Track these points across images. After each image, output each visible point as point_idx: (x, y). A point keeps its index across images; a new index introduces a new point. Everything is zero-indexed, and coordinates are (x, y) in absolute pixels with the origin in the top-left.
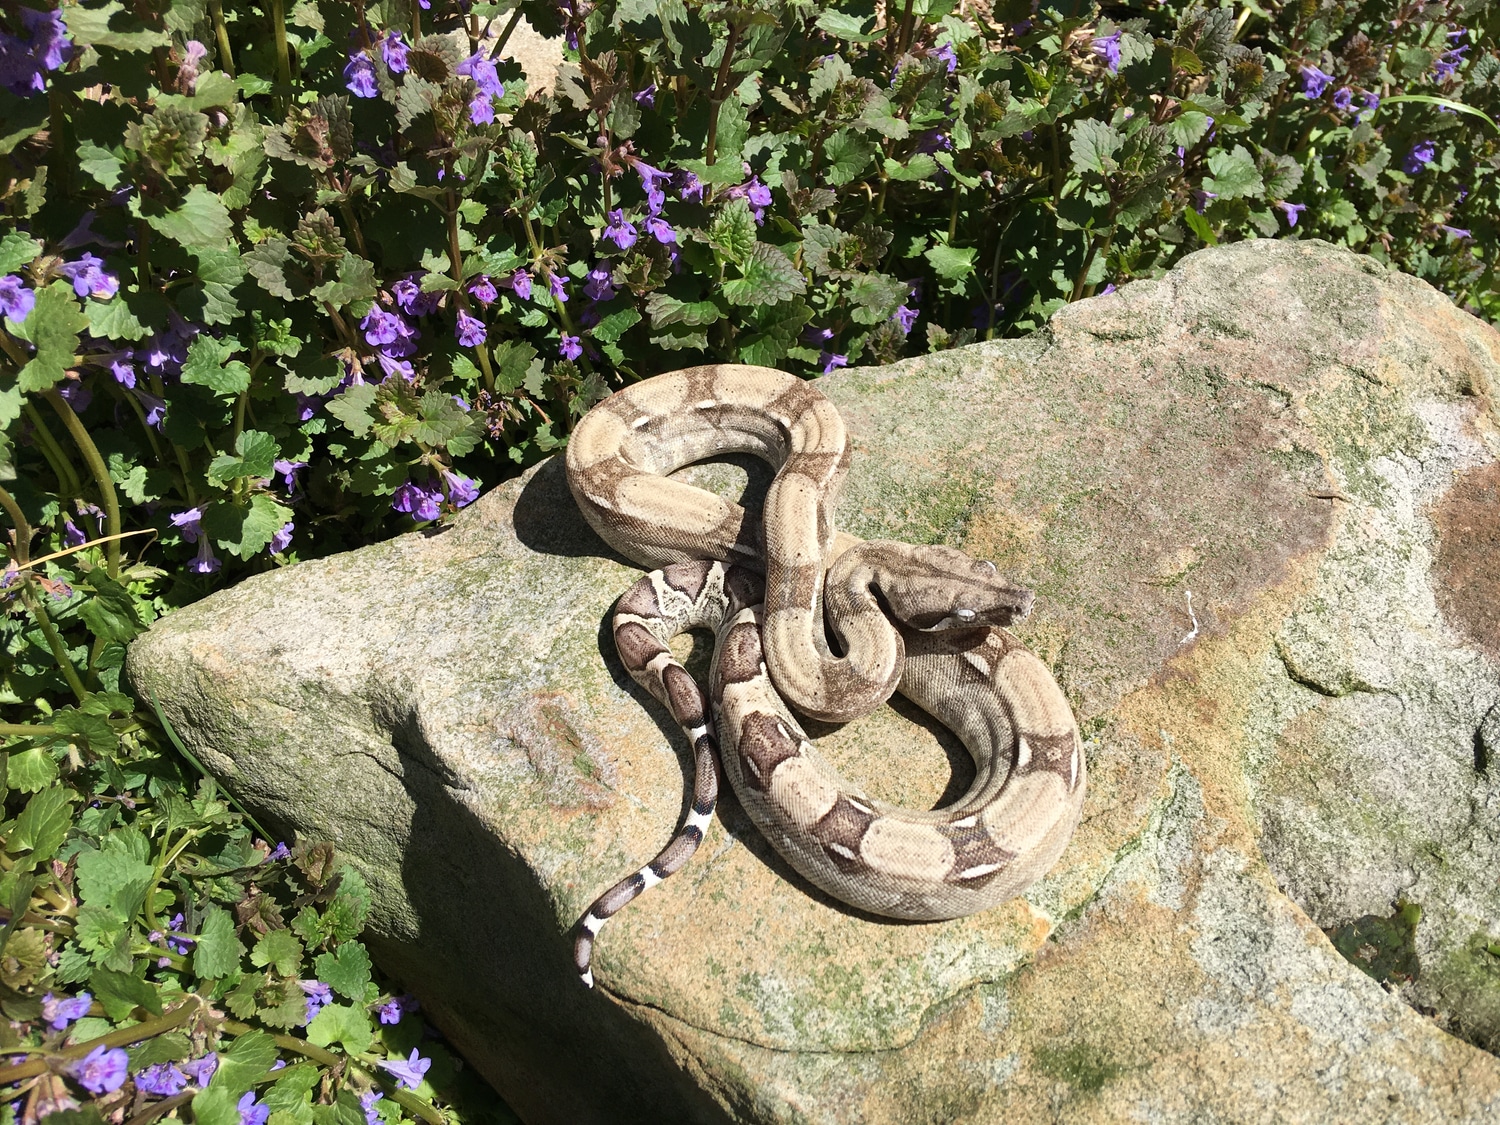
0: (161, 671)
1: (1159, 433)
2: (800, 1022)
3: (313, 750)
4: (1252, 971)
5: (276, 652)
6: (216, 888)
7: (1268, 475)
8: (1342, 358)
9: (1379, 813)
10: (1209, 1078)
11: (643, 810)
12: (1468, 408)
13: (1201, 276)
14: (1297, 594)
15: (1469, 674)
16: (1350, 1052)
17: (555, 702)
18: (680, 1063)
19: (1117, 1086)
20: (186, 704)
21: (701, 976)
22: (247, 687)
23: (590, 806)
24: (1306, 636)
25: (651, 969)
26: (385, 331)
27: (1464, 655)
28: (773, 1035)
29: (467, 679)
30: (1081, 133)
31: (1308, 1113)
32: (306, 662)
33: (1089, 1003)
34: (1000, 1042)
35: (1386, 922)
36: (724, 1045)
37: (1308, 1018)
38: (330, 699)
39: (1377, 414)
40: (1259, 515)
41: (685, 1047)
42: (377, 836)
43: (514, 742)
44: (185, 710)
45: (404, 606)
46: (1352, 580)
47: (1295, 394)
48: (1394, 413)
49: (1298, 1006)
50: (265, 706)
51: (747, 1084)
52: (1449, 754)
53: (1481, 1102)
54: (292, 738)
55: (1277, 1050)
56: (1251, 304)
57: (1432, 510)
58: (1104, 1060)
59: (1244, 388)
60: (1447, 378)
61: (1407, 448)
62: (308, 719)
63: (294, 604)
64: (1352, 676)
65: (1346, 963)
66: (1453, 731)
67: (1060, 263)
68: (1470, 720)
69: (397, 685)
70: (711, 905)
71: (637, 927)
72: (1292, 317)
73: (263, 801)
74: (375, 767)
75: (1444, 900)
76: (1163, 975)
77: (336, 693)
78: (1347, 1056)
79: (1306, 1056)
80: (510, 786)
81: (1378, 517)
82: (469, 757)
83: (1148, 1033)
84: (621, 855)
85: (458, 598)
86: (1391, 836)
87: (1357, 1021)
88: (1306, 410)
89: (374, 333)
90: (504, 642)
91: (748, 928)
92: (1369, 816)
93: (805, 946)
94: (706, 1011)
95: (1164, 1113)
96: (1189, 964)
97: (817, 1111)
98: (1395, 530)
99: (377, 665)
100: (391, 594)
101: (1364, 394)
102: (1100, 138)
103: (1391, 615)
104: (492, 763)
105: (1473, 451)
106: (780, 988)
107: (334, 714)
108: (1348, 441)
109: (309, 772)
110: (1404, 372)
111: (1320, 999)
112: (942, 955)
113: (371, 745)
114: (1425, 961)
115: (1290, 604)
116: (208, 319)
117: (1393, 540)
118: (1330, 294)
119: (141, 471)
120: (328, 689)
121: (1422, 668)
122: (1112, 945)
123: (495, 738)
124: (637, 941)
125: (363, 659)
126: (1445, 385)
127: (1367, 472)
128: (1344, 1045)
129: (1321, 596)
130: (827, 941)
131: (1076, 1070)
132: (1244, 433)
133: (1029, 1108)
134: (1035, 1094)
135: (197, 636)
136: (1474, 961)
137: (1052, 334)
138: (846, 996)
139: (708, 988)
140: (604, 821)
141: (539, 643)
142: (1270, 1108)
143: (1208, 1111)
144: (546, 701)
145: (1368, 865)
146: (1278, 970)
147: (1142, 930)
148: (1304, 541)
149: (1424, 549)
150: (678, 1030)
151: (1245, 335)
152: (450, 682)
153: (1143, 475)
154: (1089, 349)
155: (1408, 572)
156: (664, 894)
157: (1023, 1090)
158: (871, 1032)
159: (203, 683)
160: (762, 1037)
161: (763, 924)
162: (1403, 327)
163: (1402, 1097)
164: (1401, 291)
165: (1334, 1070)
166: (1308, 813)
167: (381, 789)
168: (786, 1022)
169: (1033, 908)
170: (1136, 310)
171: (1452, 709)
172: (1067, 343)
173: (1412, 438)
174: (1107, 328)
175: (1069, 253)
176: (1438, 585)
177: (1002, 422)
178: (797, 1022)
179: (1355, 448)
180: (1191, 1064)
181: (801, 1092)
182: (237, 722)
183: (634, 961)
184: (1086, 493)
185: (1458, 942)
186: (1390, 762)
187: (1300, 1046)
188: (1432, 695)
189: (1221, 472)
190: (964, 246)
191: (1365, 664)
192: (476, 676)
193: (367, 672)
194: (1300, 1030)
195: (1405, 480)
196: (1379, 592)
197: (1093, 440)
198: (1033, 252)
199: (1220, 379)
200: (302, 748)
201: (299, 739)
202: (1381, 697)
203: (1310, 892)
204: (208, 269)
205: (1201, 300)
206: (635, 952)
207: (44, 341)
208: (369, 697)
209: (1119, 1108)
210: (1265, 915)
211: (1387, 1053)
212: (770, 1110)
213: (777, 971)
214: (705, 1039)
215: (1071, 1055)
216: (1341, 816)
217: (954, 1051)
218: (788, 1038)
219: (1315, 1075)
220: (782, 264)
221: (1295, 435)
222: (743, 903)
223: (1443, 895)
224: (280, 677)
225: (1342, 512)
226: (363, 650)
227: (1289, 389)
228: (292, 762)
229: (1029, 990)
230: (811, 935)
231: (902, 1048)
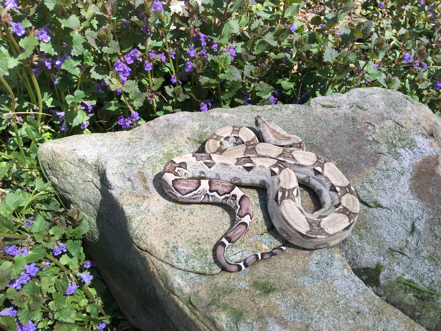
0: (44, 152)
1: (334, 131)
2: (187, 262)
3: (78, 179)
4: (325, 272)
5: (74, 150)
6: (45, 214)
7: (364, 145)
8: (393, 118)
9: (377, 240)
10: (302, 296)
11: (159, 200)
12: (432, 140)
13: (356, 93)
14: (364, 177)
15: (414, 207)
16: (349, 298)
17: (143, 171)
18: (152, 270)
19: (274, 293)
20: (49, 162)
21: (162, 244)
22: (64, 158)
23: (144, 197)
24: (365, 189)
25: (148, 240)
26: (120, 67)
27: (414, 202)
28: (178, 264)
29: (122, 163)
30: (327, 51)
31: (330, 311)
32: (80, 154)
33: (273, 272)
34: (244, 277)
35: (373, 270)
36: (164, 265)
37: (338, 287)
38: (85, 165)
39: (401, 135)
40: (358, 155)
41: (153, 264)
42: (91, 207)
43: (129, 180)
44: (48, 164)
45: (112, 146)
46: (383, 177)
47: (376, 126)
48: (407, 136)
49: (336, 283)
50: (68, 164)
51: (168, 276)
52: (403, 228)
53: (387, 319)
54: (73, 174)
55: (326, 293)
56: (369, 102)
57: (414, 165)
58: (273, 286)
59: (362, 123)
60: (426, 130)
61: (410, 147)
62: (78, 169)
63: (83, 141)
64: (377, 202)
65: (354, 275)
66: (406, 222)
67: (319, 89)
68: (411, 219)
69: (103, 163)
70: (169, 226)
71: (147, 228)
72: (380, 107)
73: (64, 194)
74: (94, 186)
75: (392, 266)
76: (298, 269)
77: (87, 163)
78: (347, 299)
79: (335, 297)
80: (125, 190)
81: (395, 162)
82: (116, 182)
83: (288, 282)
84: (148, 210)
85: (127, 146)
86: (379, 247)
87: (353, 291)
88: (379, 130)
89: (118, 67)
90: (135, 156)
91: (178, 234)
92: (373, 241)
93: (193, 241)
94: (161, 254)
95: (286, 303)
96: (307, 268)
97: (185, 286)
98: (400, 166)
99: (99, 157)
100: (110, 142)
101: (398, 129)
102: (333, 53)
103: (393, 188)
104: (122, 184)
105: (430, 151)
106: (183, 251)
107: (86, 169)
108: (390, 141)
109: (76, 185)
110: (412, 126)
111: (343, 283)
112: (233, 251)
113: (94, 180)
114: (382, 282)
115: (362, 179)
116: (72, 54)
117: (399, 169)
118: (393, 102)
119: (52, 99)
120: (85, 161)
121: (400, 203)
122: (285, 259)
123: (124, 178)
124: (147, 232)
125: (96, 155)
126: (425, 132)
127: (395, 150)
128: (347, 296)
129: (372, 179)
130: (200, 241)
131: (263, 288)
132: (359, 134)
133: (247, 295)
134: (249, 292)
135: (56, 145)
136: (397, 284)
137: (310, 104)
138: (202, 257)
139: (163, 248)
140: (147, 201)
141: (144, 157)
142: (319, 307)
143: (300, 305)
144: (140, 170)
145: (370, 254)
146: (333, 273)
147: (295, 257)
148: (370, 163)
149: (409, 175)
150: (152, 259)
151: (366, 110)
152: (117, 163)
153: (326, 141)
154: (320, 109)
155: (402, 178)
156: (157, 221)
157: (247, 291)
158: (207, 268)
159: (54, 156)
160: (175, 264)
161: (183, 234)
162: (413, 113)
163: (362, 313)
164: (416, 106)
165: (342, 302)
166: (355, 237)
167: (94, 193)
168: (183, 261)
169: (263, 245)
170: (335, 100)
171: (406, 216)
172: (314, 106)
173: (412, 145)
174: (326, 104)
175: (322, 87)
176: (411, 184)
177: (290, 123)
178: (186, 261)
179: (392, 143)
180: (298, 292)
181: (182, 280)
182: (60, 168)
183: (144, 237)
184: (309, 143)
185: (394, 278)
186: (384, 227)
187: (333, 294)
188: (401, 211)
189: (350, 143)
190: (292, 82)
191: (382, 200)
192: (124, 163)
193: (96, 158)
194: (335, 289)
195: (408, 156)
196: (391, 181)
197: (315, 131)
198: (312, 86)
199: (355, 120)
200: (75, 178)
201: (75, 175)
202: (386, 210)
203: (351, 258)
204: (75, 41)
205: (354, 99)
206: (145, 235)
207: (27, 48)
208: (95, 166)
209: (273, 299)
210: (333, 258)
211: (360, 300)
212: (172, 285)
213: (184, 247)
214: (160, 262)
215: (263, 284)
216: (365, 239)
217: (230, 278)
218: (183, 266)
219: (336, 302)
220: (237, 72)
221: (374, 136)
222: (179, 227)
223: (392, 265)
224: (73, 156)
225: (384, 158)
226: (97, 153)
227: (375, 124)
228: (72, 181)
229: (257, 266)
230: (196, 239)
231: (215, 275)
